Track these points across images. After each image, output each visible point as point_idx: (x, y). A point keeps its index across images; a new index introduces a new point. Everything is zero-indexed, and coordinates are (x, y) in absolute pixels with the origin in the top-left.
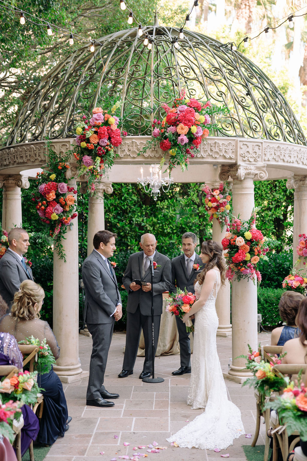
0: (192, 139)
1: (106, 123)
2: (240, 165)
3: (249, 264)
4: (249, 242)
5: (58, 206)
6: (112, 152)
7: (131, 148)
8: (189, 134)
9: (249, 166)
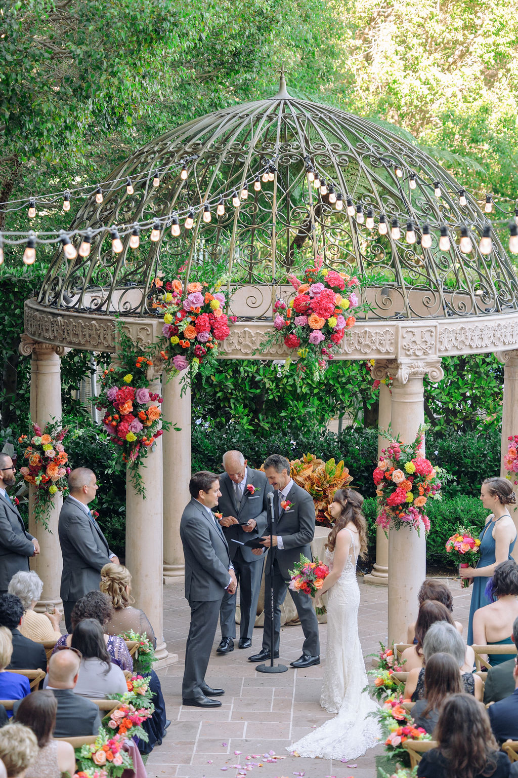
0: (330, 333)
1: (207, 308)
2: (401, 364)
3: (411, 507)
4: (413, 477)
5: (136, 423)
6: (216, 349)
7: (242, 340)
8: (326, 328)
9: (415, 362)
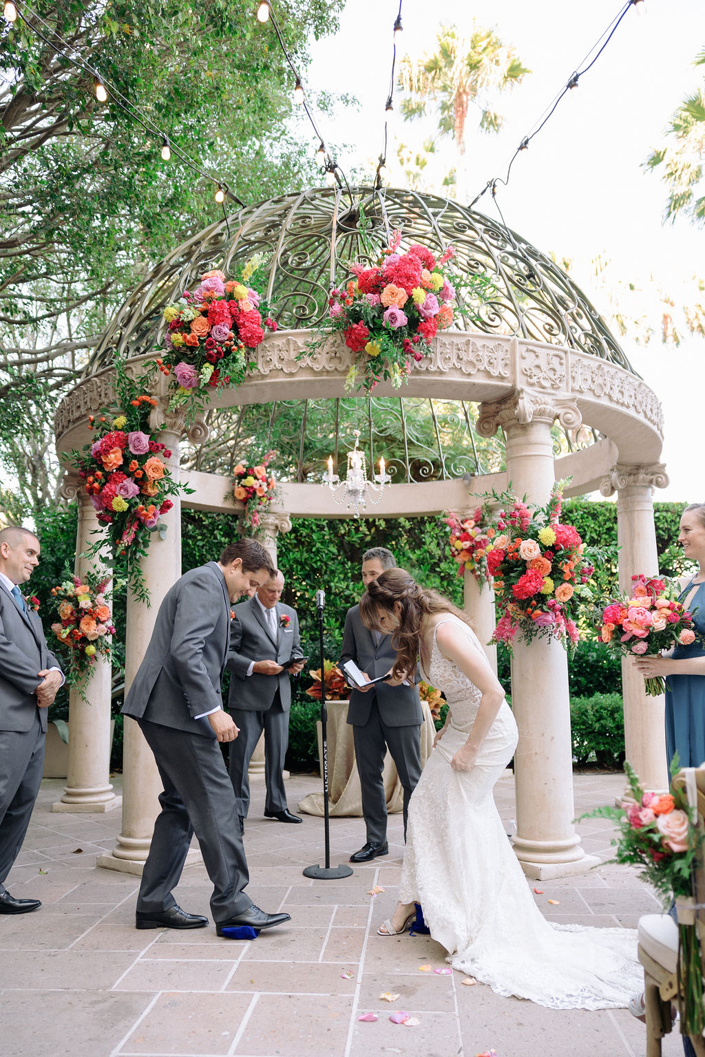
0: (417, 322)
1: (230, 297)
2: (522, 391)
3: (550, 601)
4: (550, 551)
6: (241, 356)
7: (284, 355)
8: (409, 306)
9: (540, 396)
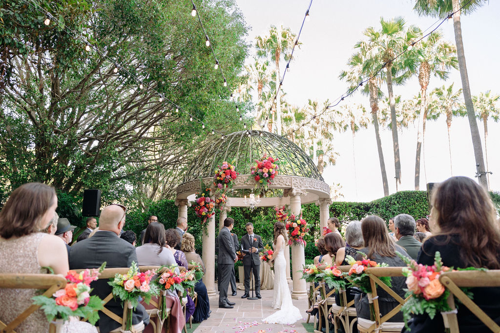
0: (271, 175)
1: (229, 168)
2: (293, 189)
3: (300, 236)
4: (299, 225)
5: (205, 209)
6: (232, 182)
8: (269, 172)
